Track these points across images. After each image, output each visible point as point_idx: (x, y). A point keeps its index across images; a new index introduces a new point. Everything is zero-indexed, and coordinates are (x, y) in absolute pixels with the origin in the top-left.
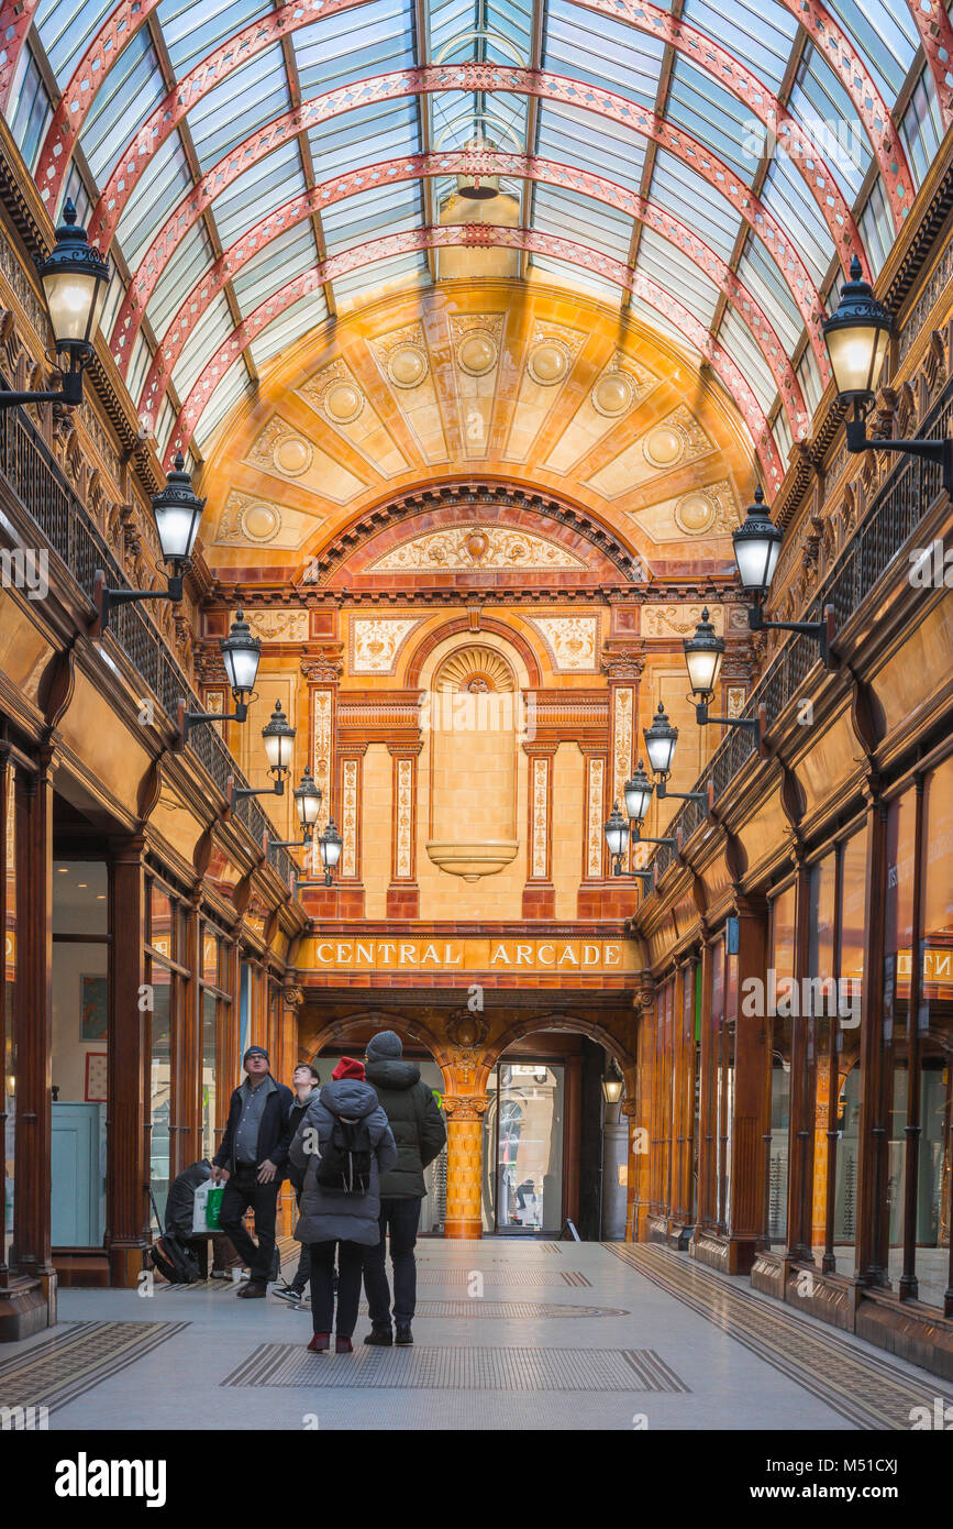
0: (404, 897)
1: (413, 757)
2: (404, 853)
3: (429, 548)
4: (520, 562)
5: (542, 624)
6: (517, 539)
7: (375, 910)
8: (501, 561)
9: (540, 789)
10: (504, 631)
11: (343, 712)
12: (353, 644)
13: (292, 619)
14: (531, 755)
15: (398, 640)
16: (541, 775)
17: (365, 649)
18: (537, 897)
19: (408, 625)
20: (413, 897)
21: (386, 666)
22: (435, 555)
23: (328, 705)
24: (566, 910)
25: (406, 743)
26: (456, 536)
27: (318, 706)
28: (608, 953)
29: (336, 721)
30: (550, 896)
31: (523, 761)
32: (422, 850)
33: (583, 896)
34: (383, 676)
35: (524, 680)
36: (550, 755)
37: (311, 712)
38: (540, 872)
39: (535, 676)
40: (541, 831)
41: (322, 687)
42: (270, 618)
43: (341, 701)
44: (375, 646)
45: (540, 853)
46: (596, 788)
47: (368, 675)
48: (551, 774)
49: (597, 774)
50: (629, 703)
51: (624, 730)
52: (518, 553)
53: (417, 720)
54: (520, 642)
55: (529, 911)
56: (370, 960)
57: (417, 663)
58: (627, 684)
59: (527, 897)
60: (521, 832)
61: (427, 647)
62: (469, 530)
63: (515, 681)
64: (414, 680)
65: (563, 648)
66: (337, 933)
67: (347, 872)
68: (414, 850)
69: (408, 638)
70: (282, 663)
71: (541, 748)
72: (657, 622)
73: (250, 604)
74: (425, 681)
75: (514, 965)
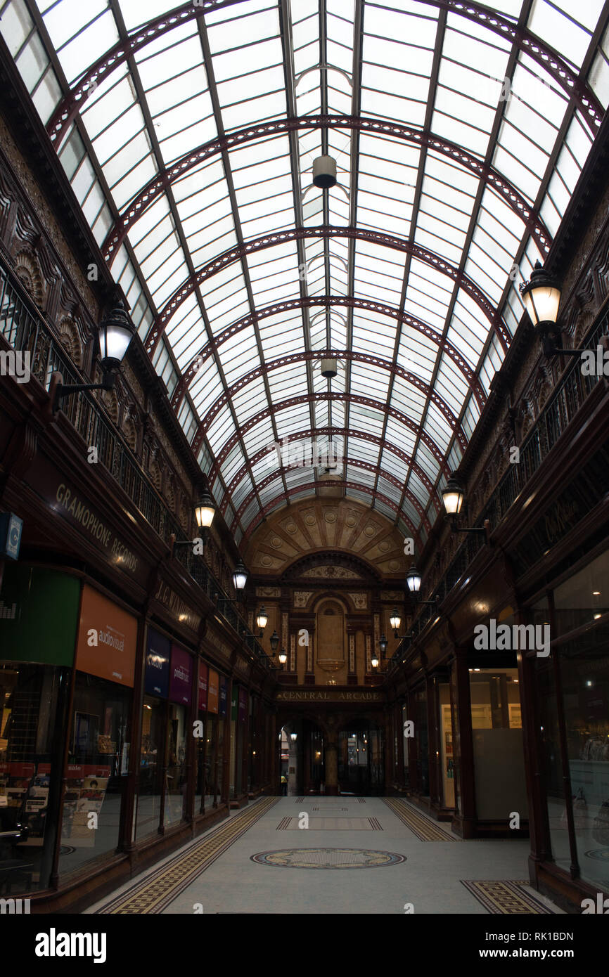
0: (310, 678)
1: (313, 634)
2: (310, 663)
3: (316, 571)
4: (344, 576)
5: (351, 595)
6: (343, 570)
7: (301, 681)
8: (338, 576)
9: (352, 645)
10: (340, 597)
11: (292, 619)
12: (294, 599)
13: (275, 590)
14: (349, 634)
15: (308, 598)
16: (352, 640)
17: (297, 601)
18: (352, 678)
19: (311, 594)
20: (313, 678)
21: (304, 606)
22: (319, 573)
23: (287, 617)
24: (361, 682)
25: (310, 629)
26: (325, 568)
27: (284, 617)
28: (374, 696)
29: (289, 623)
30: (356, 678)
31: (346, 636)
32: (315, 662)
33: (366, 678)
34: (303, 608)
35: (346, 612)
36: (354, 634)
37: (281, 619)
38: (352, 670)
39: (349, 609)
40: (352, 657)
41: (285, 611)
42: (269, 590)
43: (290, 616)
44: (301, 600)
45: (352, 664)
46: (369, 644)
47: (299, 608)
48: (355, 641)
49: (368, 640)
50: (378, 619)
51: (377, 626)
52: (343, 574)
53: (314, 622)
54: (344, 600)
55: (349, 682)
56: (300, 697)
57: (313, 605)
58: (378, 613)
59: (349, 678)
60: (346, 658)
61: (316, 602)
62: (328, 567)
63: (343, 612)
64: (313, 610)
65: (357, 603)
66: (289, 689)
67: (292, 669)
68: (313, 663)
69: (311, 598)
70: (273, 604)
71: (352, 632)
72: (385, 596)
73: (263, 585)
74: (316, 610)
75: (346, 699)
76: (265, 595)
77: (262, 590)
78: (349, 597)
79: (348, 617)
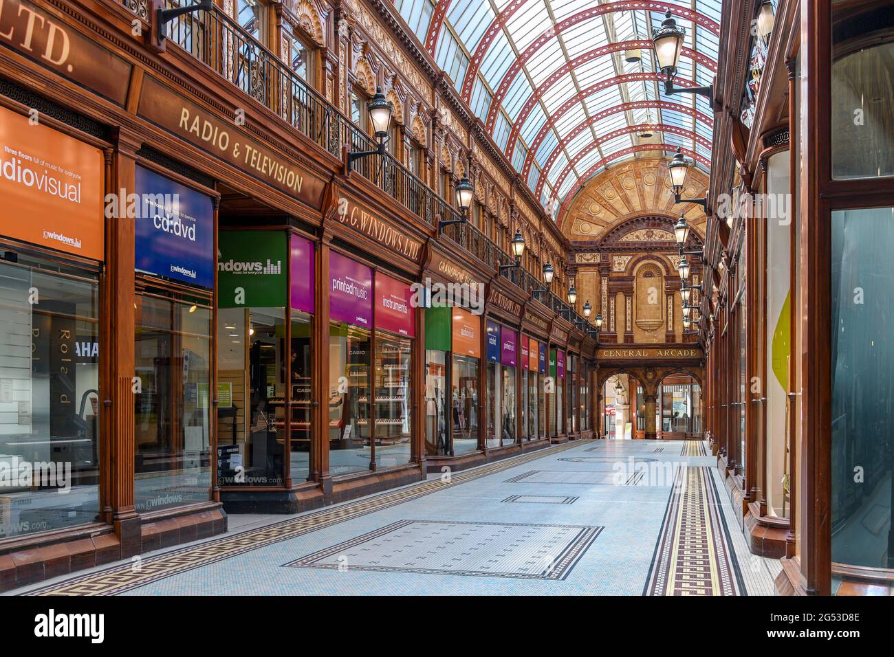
0: (629, 338)
1: (632, 296)
2: (629, 324)
3: (635, 235)
4: (663, 239)
5: (670, 257)
6: (662, 232)
7: (620, 340)
8: (657, 239)
9: (670, 305)
10: (658, 259)
11: (611, 283)
12: (613, 263)
13: (595, 256)
14: (667, 295)
15: (627, 262)
16: (670, 301)
17: (616, 265)
18: (670, 337)
19: (630, 258)
20: (632, 337)
21: (623, 270)
22: (637, 237)
23: (606, 281)
24: (679, 340)
25: (629, 292)
26: (644, 231)
27: (603, 281)
28: (692, 352)
29: (608, 285)
30: (674, 336)
31: (664, 297)
32: (634, 323)
33: (684, 336)
34: (622, 272)
35: (664, 274)
36: (673, 295)
37: (601, 282)
38: (670, 329)
39: (668, 271)
40: (670, 317)
41: (605, 276)
42: (588, 256)
43: (610, 280)
44: (620, 264)
45: (670, 323)
47: (618, 272)
48: (673, 300)
50: (697, 279)
52: (662, 236)
53: (632, 285)
54: (663, 262)
55: (667, 341)
56: (620, 355)
57: (632, 269)
58: (697, 273)
59: (667, 336)
60: (665, 317)
61: (635, 265)
62: (647, 230)
63: (662, 273)
64: (631, 274)
65: (676, 264)
66: (609, 348)
67: (612, 330)
68: (632, 323)
69: (629, 262)
70: (592, 269)
71: (670, 292)
73: (582, 252)
74: (634, 274)
75: (664, 356)
76: (584, 261)
77: (581, 256)
78: (669, 259)
79: (667, 278)
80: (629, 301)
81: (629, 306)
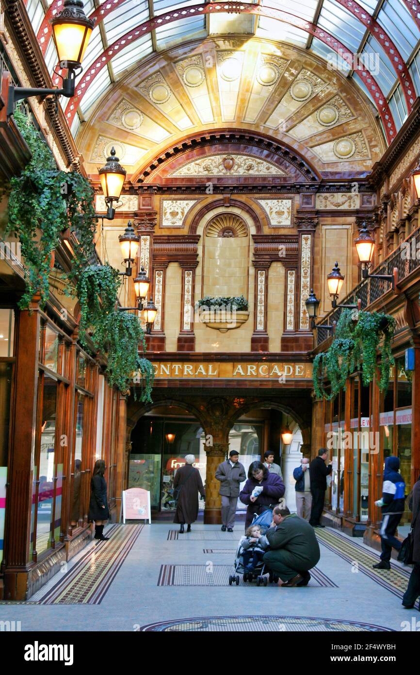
0: (186, 341)
1: (193, 269)
2: (187, 317)
3: (203, 165)
4: (251, 172)
5: (263, 203)
6: (250, 161)
7: (171, 347)
8: (241, 172)
9: (261, 286)
11: (157, 246)
12: (162, 212)
13: (130, 199)
14: (256, 268)
15: (186, 211)
16: (261, 279)
17: (168, 215)
18: (260, 341)
19: (192, 203)
20: (192, 340)
21: (179, 223)
22: (207, 169)
23: (148, 243)
24: (275, 347)
25: (189, 262)
26: (218, 159)
27: (144, 243)
29: (152, 251)
30: (266, 340)
31: (252, 271)
33: (284, 340)
34: (178, 228)
35: (253, 231)
36: (267, 268)
37: (139, 246)
38: (260, 327)
39: (259, 228)
40: (261, 308)
41: (147, 233)
43: (157, 240)
44: (173, 214)
45: (260, 317)
46: (291, 286)
47: (168, 228)
48: (267, 278)
49: (292, 278)
50: (309, 242)
51: (306, 255)
52: (250, 167)
53: (196, 250)
54: (250, 211)
55: (254, 348)
56: (168, 373)
57: (196, 222)
58: (308, 232)
59: (254, 341)
60: (251, 308)
61: (201, 214)
62: (225, 156)
63: (248, 231)
64: (194, 227)
65: (274, 214)
67: (157, 328)
68: (193, 317)
71: (262, 262)
72: (324, 202)
74: (200, 231)
75: (246, 375)
78: (262, 208)
80: (188, 278)
81: (188, 286)
